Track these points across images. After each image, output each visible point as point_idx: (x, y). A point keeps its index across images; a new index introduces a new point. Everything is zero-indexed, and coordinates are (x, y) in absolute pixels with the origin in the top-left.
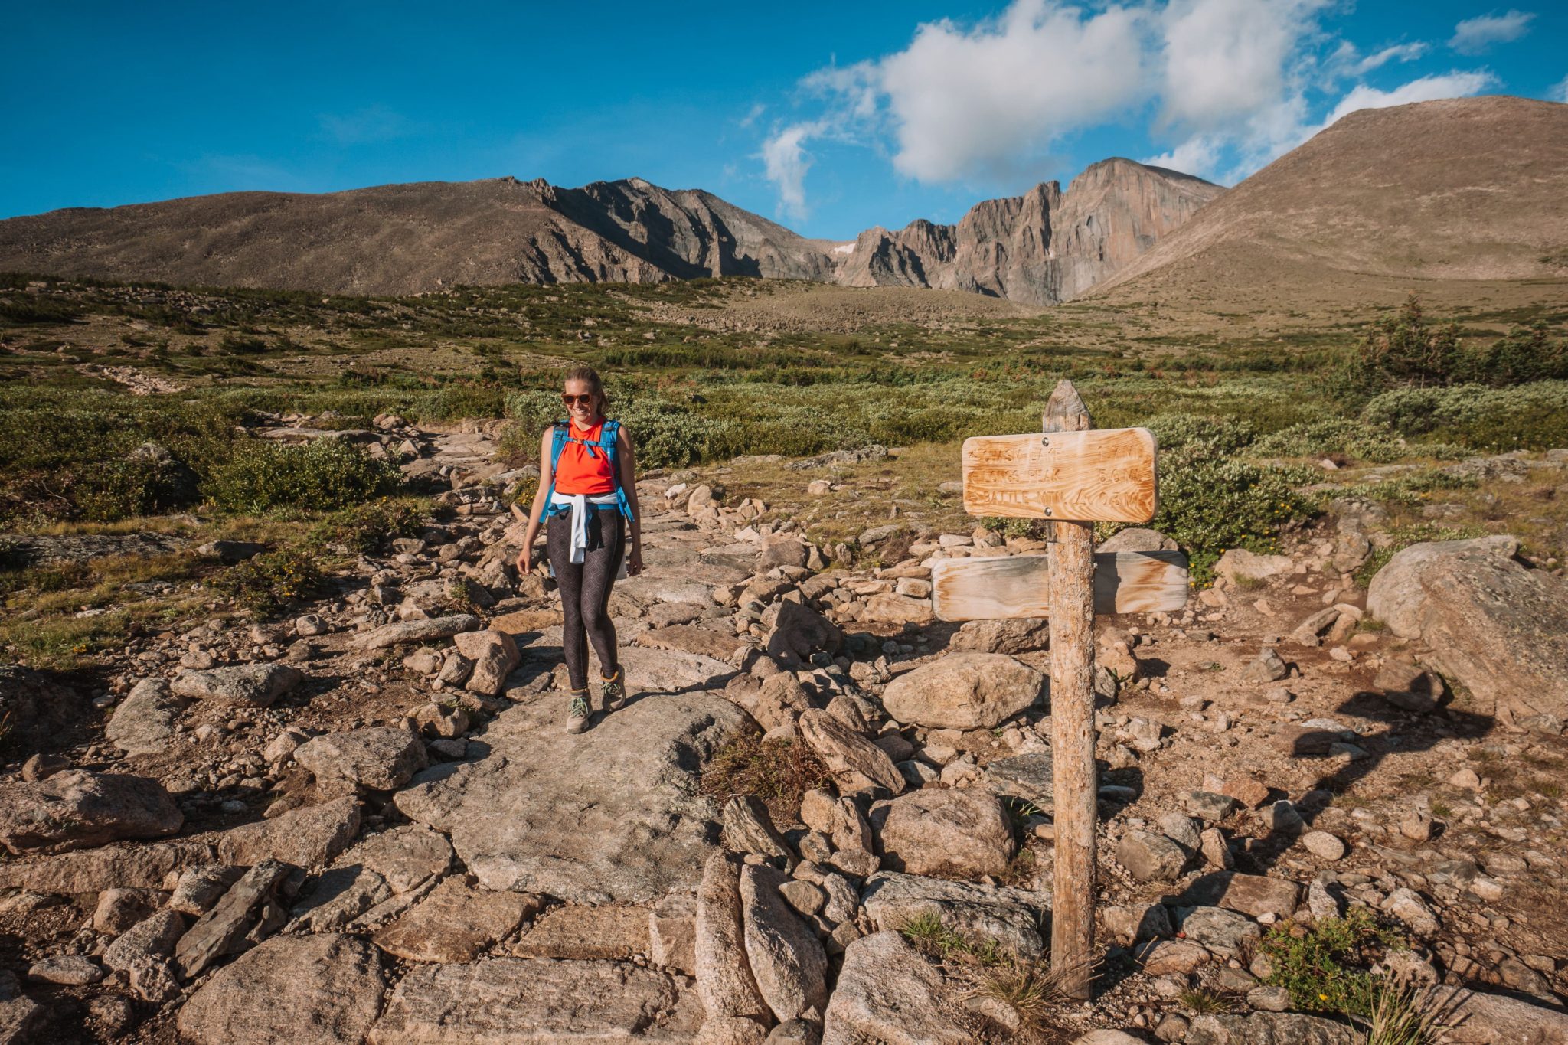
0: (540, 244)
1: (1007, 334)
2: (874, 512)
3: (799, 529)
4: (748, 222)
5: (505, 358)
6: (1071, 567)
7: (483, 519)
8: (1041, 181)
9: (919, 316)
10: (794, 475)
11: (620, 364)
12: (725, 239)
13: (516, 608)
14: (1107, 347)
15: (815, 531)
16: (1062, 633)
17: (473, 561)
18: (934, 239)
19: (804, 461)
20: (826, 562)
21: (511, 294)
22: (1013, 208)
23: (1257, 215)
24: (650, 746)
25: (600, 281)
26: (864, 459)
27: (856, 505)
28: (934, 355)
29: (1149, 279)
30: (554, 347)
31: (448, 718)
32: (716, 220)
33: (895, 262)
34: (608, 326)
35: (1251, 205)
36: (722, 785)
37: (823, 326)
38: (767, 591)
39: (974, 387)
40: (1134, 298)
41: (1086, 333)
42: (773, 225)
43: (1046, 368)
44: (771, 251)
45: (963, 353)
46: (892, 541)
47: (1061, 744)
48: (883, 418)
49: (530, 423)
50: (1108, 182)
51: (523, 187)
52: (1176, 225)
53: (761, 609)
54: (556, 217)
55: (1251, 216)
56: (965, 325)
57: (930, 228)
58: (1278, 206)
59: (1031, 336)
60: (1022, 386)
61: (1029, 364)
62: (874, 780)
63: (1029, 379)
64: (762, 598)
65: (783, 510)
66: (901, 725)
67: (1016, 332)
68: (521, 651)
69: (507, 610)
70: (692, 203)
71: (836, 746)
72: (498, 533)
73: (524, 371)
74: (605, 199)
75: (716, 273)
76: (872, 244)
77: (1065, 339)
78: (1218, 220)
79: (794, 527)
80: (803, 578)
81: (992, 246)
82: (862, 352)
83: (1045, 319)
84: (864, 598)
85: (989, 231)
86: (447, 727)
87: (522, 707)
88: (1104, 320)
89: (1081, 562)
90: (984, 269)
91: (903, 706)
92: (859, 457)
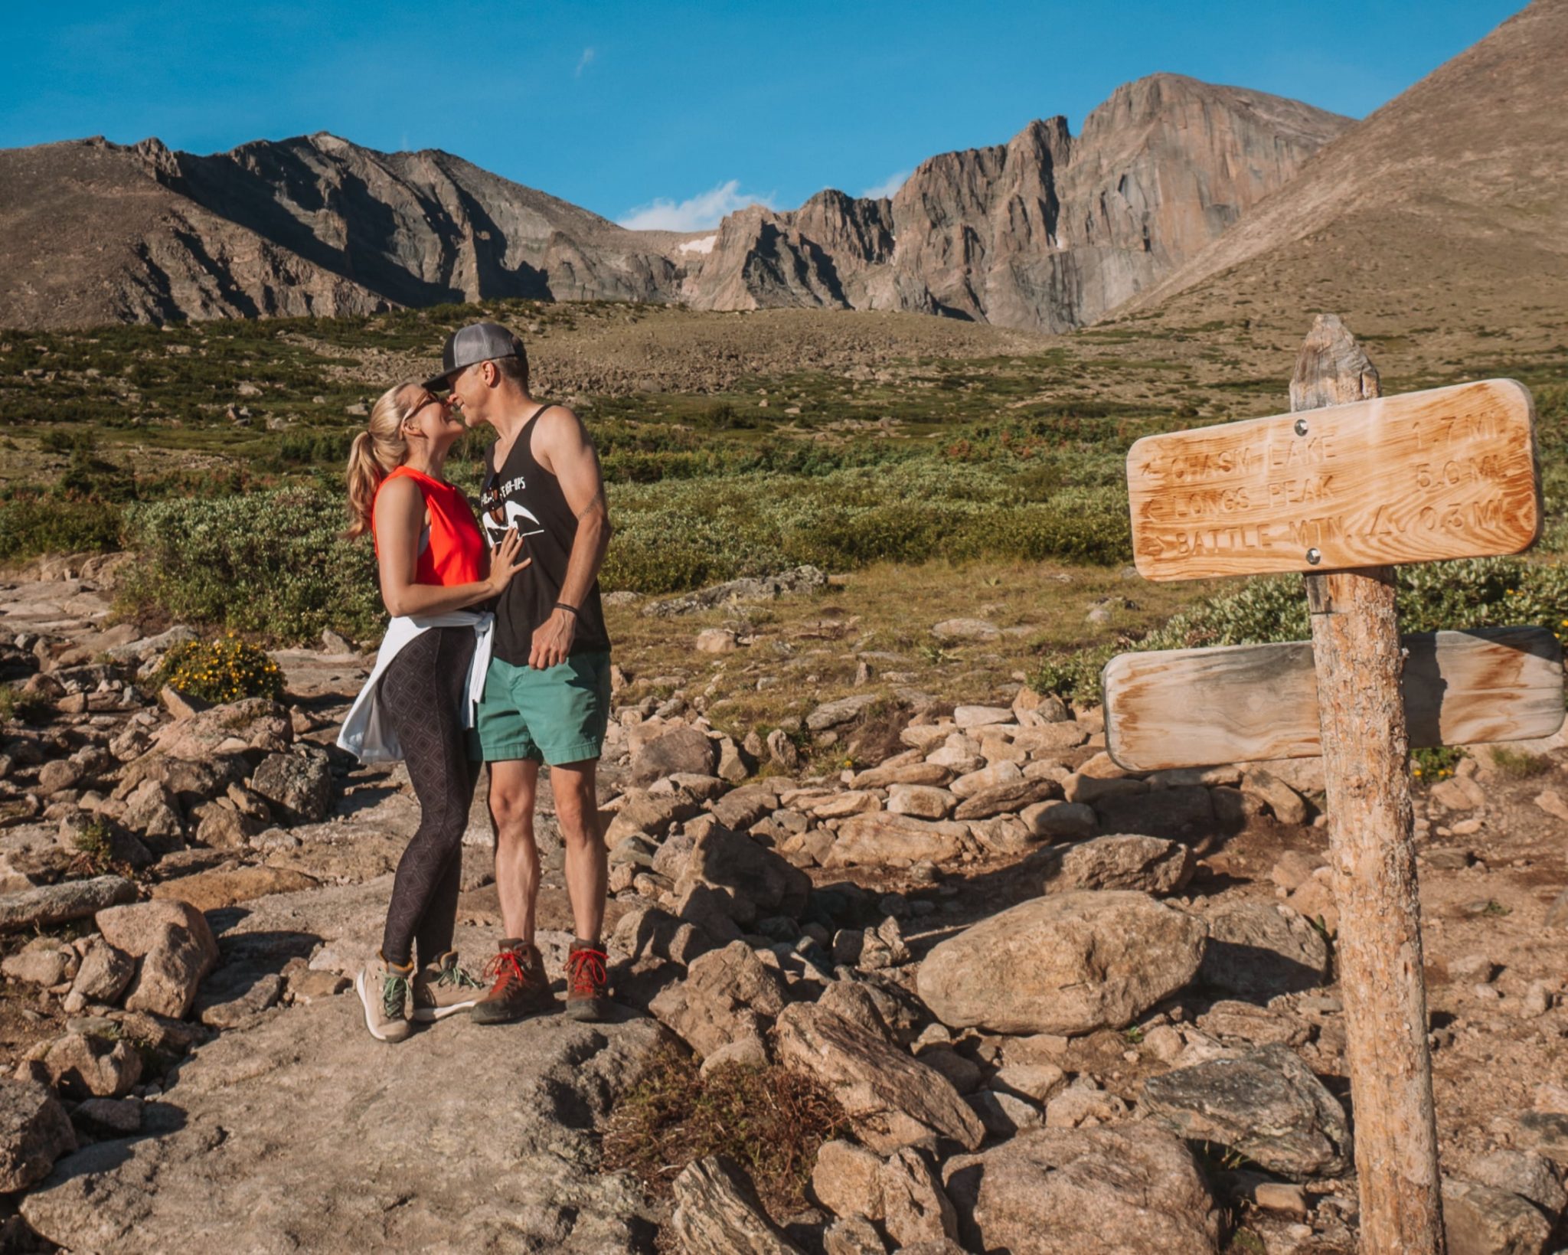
0: (155, 253)
1: (992, 384)
2: (827, 675)
3: (690, 712)
4: (525, 203)
5: (101, 455)
6: (1362, 656)
7: (108, 719)
8: (1036, 118)
9: (835, 358)
10: (663, 624)
11: (308, 460)
12: (485, 236)
13: (197, 867)
14: (1167, 400)
15: (723, 713)
16: (1354, 780)
17: (105, 790)
18: (855, 223)
19: (679, 600)
20: (752, 765)
21: (104, 344)
22: (989, 165)
23: (1409, 164)
24: (499, 1088)
25: (264, 316)
26: (786, 591)
27: (791, 666)
28: (868, 425)
29: (1232, 280)
30: (187, 434)
31: (105, 1060)
32: (466, 200)
33: (787, 266)
34: (281, 396)
35: (1399, 146)
36: (645, 1151)
37: (667, 382)
38: (655, 817)
39: (955, 471)
40: (1208, 315)
41: (1129, 378)
42: (570, 208)
43: (1071, 435)
44: (568, 254)
45: (917, 419)
46: (867, 722)
47: (1363, 990)
48: (802, 525)
49: (174, 553)
50: (1150, 115)
51: (122, 155)
52: (1273, 186)
53: (651, 850)
54: (181, 205)
55: (1399, 167)
56: (917, 372)
57: (846, 204)
58: (1446, 148)
59: (1034, 386)
60: (1034, 465)
61: (1041, 430)
62: (929, 1125)
63: (1048, 455)
64: (648, 829)
65: (658, 681)
66: (954, 1032)
67: (1007, 381)
68: (218, 941)
69: (176, 872)
70: (424, 174)
71: (853, 1066)
72: (141, 739)
73: (139, 478)
74: (269, 172)
75: (472, 294)
76: (745, 238)
77: (1094, 390)
78: (1344, 174)
79: (683, 709)
80: (716, 793)
81: (956, 233)
82: (739, 424)
83: (1056, 356)
84: (830, 824)
85: (950, 206)
86: (103, 1077)
87: (238, 1036)
88: (1158, 354)
89: (1380, 647)
90: (944, 273)
91: (957, 994)
92: (777, 589)
